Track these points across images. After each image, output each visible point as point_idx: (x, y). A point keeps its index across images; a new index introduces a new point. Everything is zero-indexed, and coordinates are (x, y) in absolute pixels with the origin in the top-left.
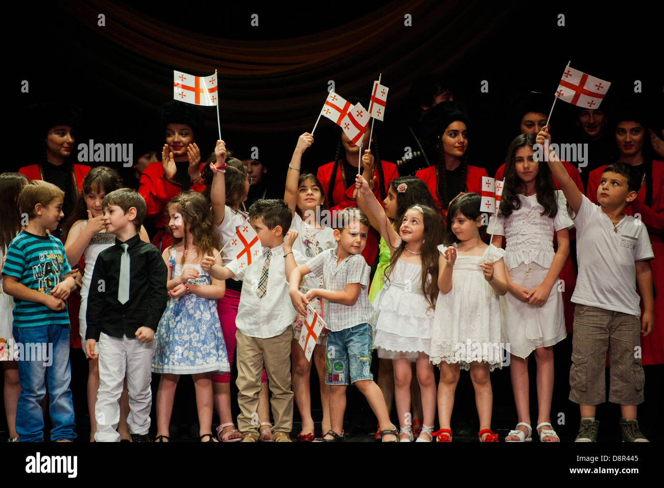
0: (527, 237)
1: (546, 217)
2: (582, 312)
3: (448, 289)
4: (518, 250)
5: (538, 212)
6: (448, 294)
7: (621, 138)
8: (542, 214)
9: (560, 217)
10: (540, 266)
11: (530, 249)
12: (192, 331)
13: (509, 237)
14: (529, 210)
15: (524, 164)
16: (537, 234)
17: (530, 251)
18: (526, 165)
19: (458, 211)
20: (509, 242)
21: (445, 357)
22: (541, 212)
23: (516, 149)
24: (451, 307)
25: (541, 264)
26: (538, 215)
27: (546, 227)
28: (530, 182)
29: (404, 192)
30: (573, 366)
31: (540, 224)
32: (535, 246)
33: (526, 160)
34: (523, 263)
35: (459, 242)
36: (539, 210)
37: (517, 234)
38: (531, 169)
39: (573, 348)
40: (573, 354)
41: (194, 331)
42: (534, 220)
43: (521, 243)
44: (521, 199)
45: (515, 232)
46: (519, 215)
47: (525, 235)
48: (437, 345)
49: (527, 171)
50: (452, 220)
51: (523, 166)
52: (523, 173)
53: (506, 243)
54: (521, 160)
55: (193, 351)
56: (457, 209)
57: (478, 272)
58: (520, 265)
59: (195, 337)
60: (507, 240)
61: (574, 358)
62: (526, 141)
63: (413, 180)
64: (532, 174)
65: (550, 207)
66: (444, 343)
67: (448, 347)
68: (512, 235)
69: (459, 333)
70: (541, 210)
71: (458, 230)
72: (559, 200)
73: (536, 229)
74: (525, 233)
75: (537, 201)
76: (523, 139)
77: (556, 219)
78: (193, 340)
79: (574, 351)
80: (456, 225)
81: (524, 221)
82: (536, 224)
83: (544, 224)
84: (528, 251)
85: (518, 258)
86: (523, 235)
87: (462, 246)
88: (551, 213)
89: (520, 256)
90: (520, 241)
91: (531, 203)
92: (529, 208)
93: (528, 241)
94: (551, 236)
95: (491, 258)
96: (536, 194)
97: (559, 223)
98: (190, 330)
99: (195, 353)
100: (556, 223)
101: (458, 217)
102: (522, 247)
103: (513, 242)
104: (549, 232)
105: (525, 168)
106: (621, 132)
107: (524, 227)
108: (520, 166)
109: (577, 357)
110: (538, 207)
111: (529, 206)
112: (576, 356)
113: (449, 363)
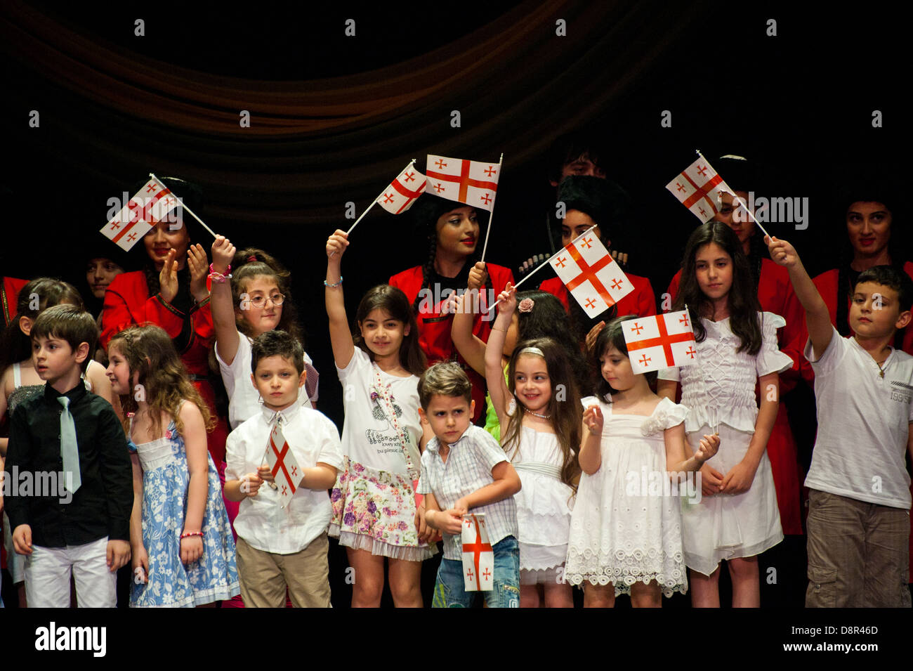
0: (713, 385)
1: (744, 355)
2: (823, 501)
3: (595, 468)
4: (700, 405)
5: (731, 346)
6: (595, 476)
7: (854, 228)
8: (739, 350)
9: (765, 354)
10: (733, 428)
11: (718, 404)
12: (160, 549)
13: (686, 383)
14: (717, 343)
15: (709, 271)
16: (730, 380)
17: (718, 407)
18: (712, 274)
19: (610, 344)
20: (687, 391)
21: (588, 575)
22: (736, 346)
23: (697, 248)
24: (598, 496)
25: (735, 427)
26: (732, 352)
27: (744, 369)
28: (720, 299)
29: (529, 311)
30: (810, 586)
31: (735, 364)
32: (727, 399)
33: (712, 266)
34: (706, 425)
35: (615, 392)
36: (734, 344)
37: (698, 380)
38: (720, 280)
39: (809, 558)
40: (809, 567)
41: (163, 550)
42: (724, 359)
43: (703, 395)
44: (705, 325)
45: (695, 378)
46: (702, 350)
47: (710, 381)
48: (578, 555)
49: (713, 282)
50: (601, 360)
51: (708, 274)
52: (709, 286)
53: (681, 392)
54: (705, 265)
55: (160, 581)
56: (608, 341)
57: (642, 441)
58: (702, 428)
59: (163, 559)
60: (683, 389)
61: (813, 573)
62: (711, 235)
63: (543, 295)
64: (721, 286)
65: (749, 339)
66: (588, 551)
67: (594, 558)
68: (690, 381)
69: (612, 538)
70: (736, 344)
71: (612, 375)
72: (765, 327)
73: (728, 372)
74: (710, 379)
75: (730, 329)
76: (708, 231)
77: (759, 357)
78: (161, 563)
79: (811, 563)
80: (607, 367)
81: (709, 360)
82: (729, 366)
83: (741, 365)
84: (714, 407)
85: (699, 417)
86: (707, 382)
87: (620, 399)
88: (752, 348)
89: (702, 414)
90: (702, 391)
91: (722, 333)
92: (718, 340)
93: (714, 391)
94: (751, 382)
95: (664, 419)
96: (728, 318)
97: (763, 364)
98: (157, 547)
99: (162, 585)
100: (760, 365)
101: (610, 353)
102: (705, 401)
103: (692, 391)
104: (749, 376)
105: (710, 279)
106: (855, 219)
107: (708, 369)
108: (703, 275)
109: (820, 572)
110: (732, 338)
111: (716, 336)
112: (816, 571)
113: (594, 584)
